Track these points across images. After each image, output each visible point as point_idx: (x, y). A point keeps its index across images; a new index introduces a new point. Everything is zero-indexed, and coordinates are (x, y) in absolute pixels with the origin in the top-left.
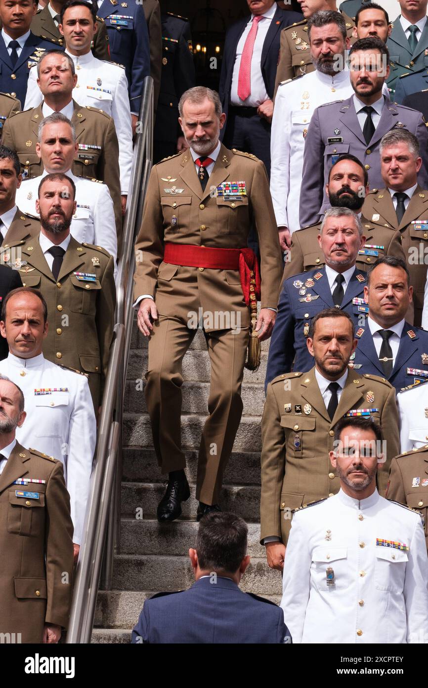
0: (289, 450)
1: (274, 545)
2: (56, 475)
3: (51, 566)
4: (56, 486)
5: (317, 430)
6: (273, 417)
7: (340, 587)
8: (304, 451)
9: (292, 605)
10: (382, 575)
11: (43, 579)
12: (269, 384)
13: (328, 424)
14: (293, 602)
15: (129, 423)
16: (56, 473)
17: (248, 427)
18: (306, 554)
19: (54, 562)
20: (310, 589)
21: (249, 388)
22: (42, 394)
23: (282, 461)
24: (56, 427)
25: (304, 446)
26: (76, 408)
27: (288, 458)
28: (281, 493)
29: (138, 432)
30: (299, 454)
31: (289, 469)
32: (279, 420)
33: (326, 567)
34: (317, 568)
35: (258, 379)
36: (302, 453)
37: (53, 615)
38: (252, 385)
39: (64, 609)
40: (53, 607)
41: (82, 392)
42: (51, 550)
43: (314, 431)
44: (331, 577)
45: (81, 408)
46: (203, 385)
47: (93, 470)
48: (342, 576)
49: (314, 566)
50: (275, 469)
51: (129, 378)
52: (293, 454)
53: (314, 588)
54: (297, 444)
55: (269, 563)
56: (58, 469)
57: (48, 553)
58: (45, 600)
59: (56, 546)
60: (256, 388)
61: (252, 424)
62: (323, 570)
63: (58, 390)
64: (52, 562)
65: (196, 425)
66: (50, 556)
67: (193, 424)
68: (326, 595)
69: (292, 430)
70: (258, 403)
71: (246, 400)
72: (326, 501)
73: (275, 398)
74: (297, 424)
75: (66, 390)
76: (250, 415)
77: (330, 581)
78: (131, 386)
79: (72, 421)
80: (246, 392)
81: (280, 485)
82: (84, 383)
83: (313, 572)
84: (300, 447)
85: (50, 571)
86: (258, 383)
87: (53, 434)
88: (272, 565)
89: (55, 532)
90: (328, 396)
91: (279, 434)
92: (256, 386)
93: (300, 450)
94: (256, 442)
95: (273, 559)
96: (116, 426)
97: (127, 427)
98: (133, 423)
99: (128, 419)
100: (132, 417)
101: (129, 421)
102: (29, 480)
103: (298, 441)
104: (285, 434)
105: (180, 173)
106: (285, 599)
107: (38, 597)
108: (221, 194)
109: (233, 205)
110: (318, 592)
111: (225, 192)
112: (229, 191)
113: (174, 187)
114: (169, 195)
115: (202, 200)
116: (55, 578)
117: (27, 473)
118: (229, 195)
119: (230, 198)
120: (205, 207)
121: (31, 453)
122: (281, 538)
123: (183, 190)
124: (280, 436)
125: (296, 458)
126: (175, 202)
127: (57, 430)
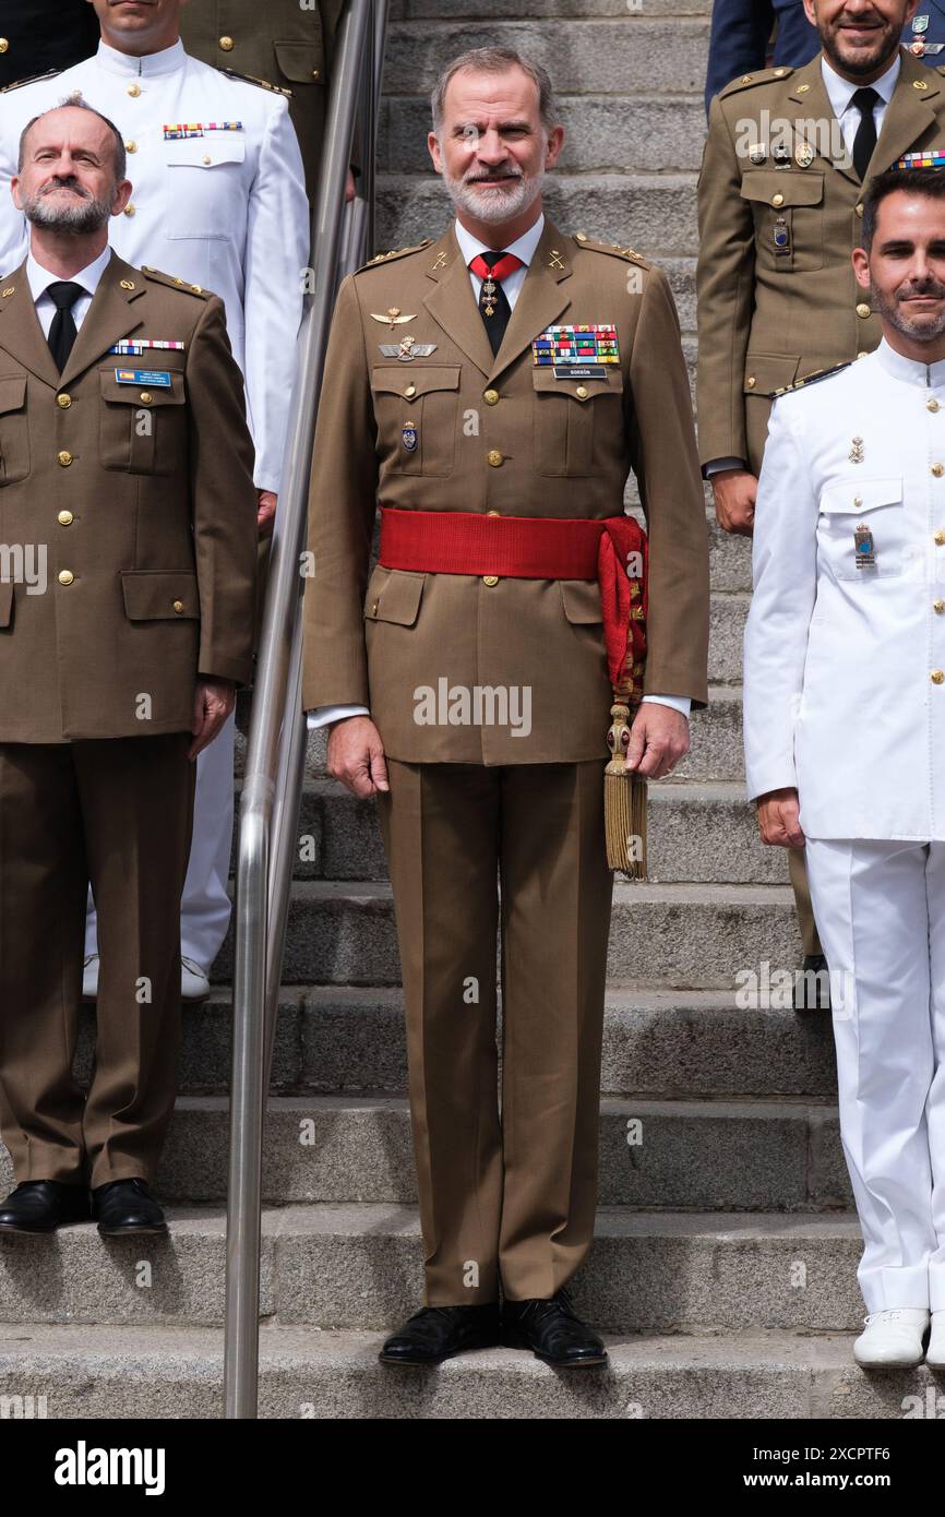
0: (763, 254)
1: (731, 477)
2: (209, 327)
3: (205, 543)
4: (209, 355)
5: (827, 205)
6: (725, 175)
7: (888, 572)
8: (798, 255)
9: (776, 617)
11: (187, 573)
12: (715, 99)
13: (853, 189)
14: (777, 608)
15: (389, 199)
16: (206, 324)
17: (671, 198)
18: (804, 495)
19: (212, 532)
20: (817, 578)
21: (672, 105)
22: (181, 137)
23: (746, 279)
25: (797, 242)
26: (263, 169)
27: (762, 273)
28: (745, 355)
29: (411, 218)
30: (785, 263)
31: (764, 298)
32: (737, 182)
33: (855, 524)
34: (833, 528)
35: (691, 85)
36: (793, 261)
37: (215, 656)
38: (680, 99)
39: (242, 641)
40: (215, 638)
41: (275, 132)
42: (204, 505)
43: (820, 206)
44: (865, 548)
45: (274, 170)
46: (566, 101)
47: (305, 317)
48: (891, 544)
49: (825, 522)
50: (729, 300)
51: (388, 91)
52: (773, 264)
53: (826, 573)
54: (781, 239)
55: (721, 520)
56: (212, 314)
57: (197, 513)
58: (196, 623)
59: (215, 495)
60: (689, 106)
61: (682, 192)
62: (846, 533)
63: (218, 126)
66: (202, 518)
68: (854, 590)
69: (768, 206)
70: (694, 141)
71: (666, 134)
72: (849, 369)
73: (728, 130)
74: (779, 193)
75: (239, 127)
76: (677, 169)
77: (864, 557)
78: (392, 110)
79: (254, 200)
80: (664, 116)
81: (743, 336)
82: (280, 111)
83: (823, 538)
84: (787, 246)
85: (204, 554)
86: (694, 94)
87: (210, 232)
88: (727, 524)
89: (211, 462)
90: (851, 121)
91: (738, 216)
92: (689, 100)
93: (788, 254)
94: (691, 234)
95: (730, 510)
96: (357, 208)
97: (385, 206)
98: (399, 198)
99: (388, 190)
100: (396, 185)
101: (389, 193)
102: (146, 343)
103: (783, 231)
104: (752, 216)
105: (424, 300)
106: (760, 604)
107: (177, 616)
108: (545, 361)
109: (581, 391)
110: (836, 584)
111: (559, 355)
112: (568, 351)
113: (409, 340)
114: (394, 362)
115: (492, 377)
116: (216, 571)
117: (141, 325)
118: (569, 364)
119: (572, 372)
120: (500, 397)
121: (148, 279)
122: (745, 458)
123: (434, 347)
124: (741, 222)
125: (779, 271)
126: (412, 385)
127: (219, 223)
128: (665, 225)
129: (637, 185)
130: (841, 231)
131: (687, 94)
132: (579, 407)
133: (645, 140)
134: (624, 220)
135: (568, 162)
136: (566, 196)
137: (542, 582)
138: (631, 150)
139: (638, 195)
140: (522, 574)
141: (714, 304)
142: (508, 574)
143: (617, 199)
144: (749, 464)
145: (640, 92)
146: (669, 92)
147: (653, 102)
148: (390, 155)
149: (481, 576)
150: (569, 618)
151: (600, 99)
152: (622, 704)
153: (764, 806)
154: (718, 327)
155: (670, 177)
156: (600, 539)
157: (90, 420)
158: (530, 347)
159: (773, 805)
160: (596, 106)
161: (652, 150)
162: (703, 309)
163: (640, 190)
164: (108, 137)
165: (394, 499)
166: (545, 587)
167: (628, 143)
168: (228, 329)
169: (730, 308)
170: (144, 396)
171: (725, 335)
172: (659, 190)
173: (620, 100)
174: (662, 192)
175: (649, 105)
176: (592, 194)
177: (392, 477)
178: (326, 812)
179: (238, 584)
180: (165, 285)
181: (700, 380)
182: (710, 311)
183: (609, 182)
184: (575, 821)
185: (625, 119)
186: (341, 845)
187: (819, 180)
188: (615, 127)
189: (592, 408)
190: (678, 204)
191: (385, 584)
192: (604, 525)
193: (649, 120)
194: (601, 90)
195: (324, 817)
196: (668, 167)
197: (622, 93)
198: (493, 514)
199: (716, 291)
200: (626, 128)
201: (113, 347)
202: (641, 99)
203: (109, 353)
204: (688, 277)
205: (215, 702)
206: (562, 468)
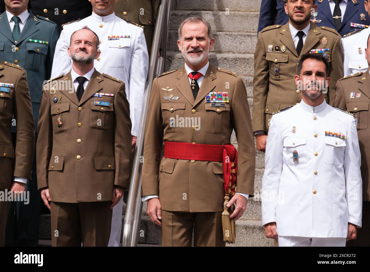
0: (271, 75)
1: (261, 136)
3: (117, 149)
4: (120, 98)
5: (289, 63)
6: (262, 53)
7: (302, 163)
8: (281, 76)
9: (271, 175)
10: (329, 155)
11: (113, 157)
13: (296, 58)
14: (271, 173)
15: (170, 58)
16: (120, 90)
17: (247, 60)
18: (279, 141)
19: (119, 146)
20: (283, 165)
21: (248, 35)
22: (113, 40)
23: (266, 82)
24: (122, 60)
25: (281, 72)
26: (135, 48)
27: (271, 80)
28: (266, 103)
29: (176, 64)
30: (277, 78)
31: (271, 87)
32: (265, 55)
33: (293, 150)
34: (287, 151)
35: (253, 30)
36: (279, 77)
37: (119, 180)
38: (250, 34)
39: (127, 176)
40: (119, 175)
41: (139, 38)
42: (117, 138)
43: (287, 63)
44: (296, 156)
45: (139, 48)
46: (218, 33)
47: (146, 88)
48: (303, 155)
49: (285, 149)
50: (262, 87)
51: (170, 29)
52: (274, 78)
53: (285, 163)
54: (276, 71)
55: (258, 147)
56: (121, 87)
57: (115, 141)
58: (114, 171)
59: (121, 136)
60: (252, 36)
61: (250, 59)
62: (290, 152)
63: (123, 37)
64: (118, 146)
65: (213, 59)
66: (117, 142)
67: (211, 59)
68: (293, 168)
69: (273, 62)
70: (253, 45)
71: (246, 43)
72: (293, 107)
73: (263, 41)
74: (276, 59)
75: (129, 37)
76: (249, 53)
77: (295, 159)
78: (171, 34)
79: (132, 57)
80: (246, 38)
81: (265, 97)
82: (141, 32)
83: (284, 153)
84: (278, 73)
85: (117, 152)
86: (254, 32)
87: (120, 65)
88: (259, 149)
89: (120, 127)
90: (297, 40)
91: (265, 65)
92: (252, 34)
93: (278, 75)
94: (252, 70)
95: (260, 145)
96: (161, 59)
97: (169, 60)
98: (173, 58)
99: (170, 55)
100: (172, 54)
101: (170, 57)
102: (103, 94)
103: (277, 69)
104: (269, 64)
105: (176, 84)
106: (267, 171)
107: (109, 169)
108: (208, 102)
109: (218, 110)
110: (288, 166)
111: (212, 100)
112: (215, 99)
113: (172, 96)
114: (168, 101)
115: (194, 106)
116: (120, 157)
117: (102, 89)
118: (215, 103)
119: (216, 105)
120: (196, 111)
121: (104, 77)
122: (265, 131)
123: (179, 97)
124: (266, 66)
125: (275, 80)
126: (172, 108)
127: (122, 63)
128: (245, 68)
129: (238, 57)
130: (292, 69)
131: (252, 32)
132: (218, 114)
133: (240, 45)
134: (234, 66)
135: (219, 50)
136: (218, 59)
137: (207, 162)
138: (236, 47)
139: (238, 59)
140: (202, 160)
141: (258, 88)
142: (198, 160)
143: (232, 60)
144: (265, 132)
145: (239, 31)
146: (247, 32)
147: (243, 34)
148: (171, 46)
149: (190, 160)
150: (214, 172)
151: (228, 33)
152: (227, 196)
153: (267, 227)
154: (259, 95)
155: (246, 55)
156: (223, 151)
157: (87, 114)
158: (204, 98)
159: (269, 227)
160: (227, 35)
161: (242, 47)
162: (255, 90)
163: (238, 58)
164: (95, 38)
165: (167, 139)
166: (208, 163)
167: (235, 45)
168: (126, 91)
169: (262, 90)
170: (102, 108)
171: (260, 97)
172: (244, 58)
173: (233, 33)
174: (244, 59)
175: (241, 35)
176: (225, 59)
177: (167, 133)
178: (147, 225)
179: (126, 161)
180: (109, 78)
181: (253, 110)
182: (256, 90)
183: (230, 55)
184: (215, 228)
185: (235, 39)
186: (151, 234)
187: (287, 55)
188: (232, 41)
189: (221, 115)
190: (249, 62)
191: (165, 162)
192: (224, 147)
193: (241, 39)
194: (229, 30)
195: (147, 226)
196: (246, 52)
197: (234, 32)
198: (194, 143)
199: (258, 85)
200: (235, 41)
201: (94, 95)
202: (239, 33)
203: (93, 96)
204: (251, 82)
205: (119, 193)
206: (213, 131)
